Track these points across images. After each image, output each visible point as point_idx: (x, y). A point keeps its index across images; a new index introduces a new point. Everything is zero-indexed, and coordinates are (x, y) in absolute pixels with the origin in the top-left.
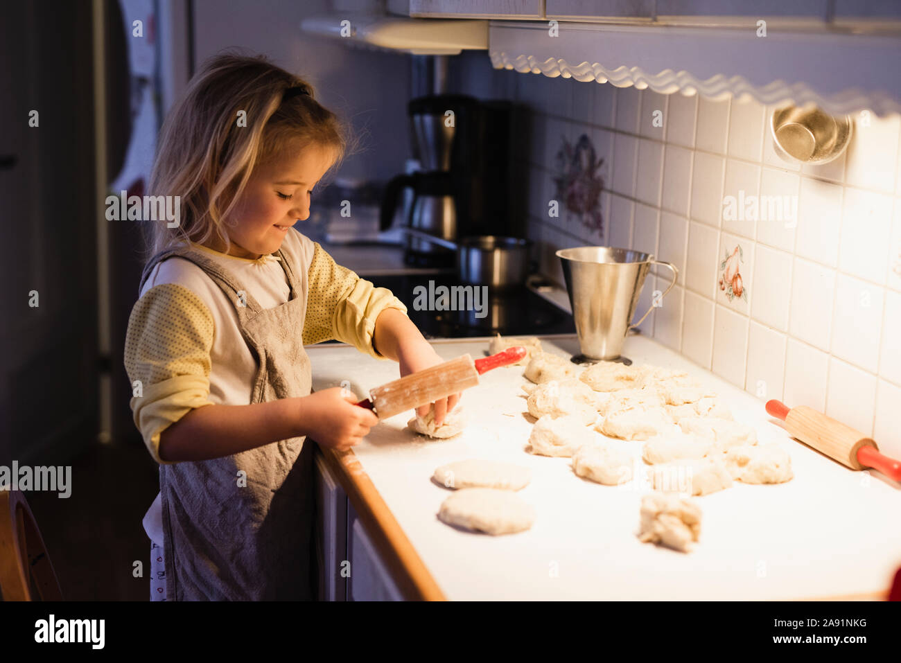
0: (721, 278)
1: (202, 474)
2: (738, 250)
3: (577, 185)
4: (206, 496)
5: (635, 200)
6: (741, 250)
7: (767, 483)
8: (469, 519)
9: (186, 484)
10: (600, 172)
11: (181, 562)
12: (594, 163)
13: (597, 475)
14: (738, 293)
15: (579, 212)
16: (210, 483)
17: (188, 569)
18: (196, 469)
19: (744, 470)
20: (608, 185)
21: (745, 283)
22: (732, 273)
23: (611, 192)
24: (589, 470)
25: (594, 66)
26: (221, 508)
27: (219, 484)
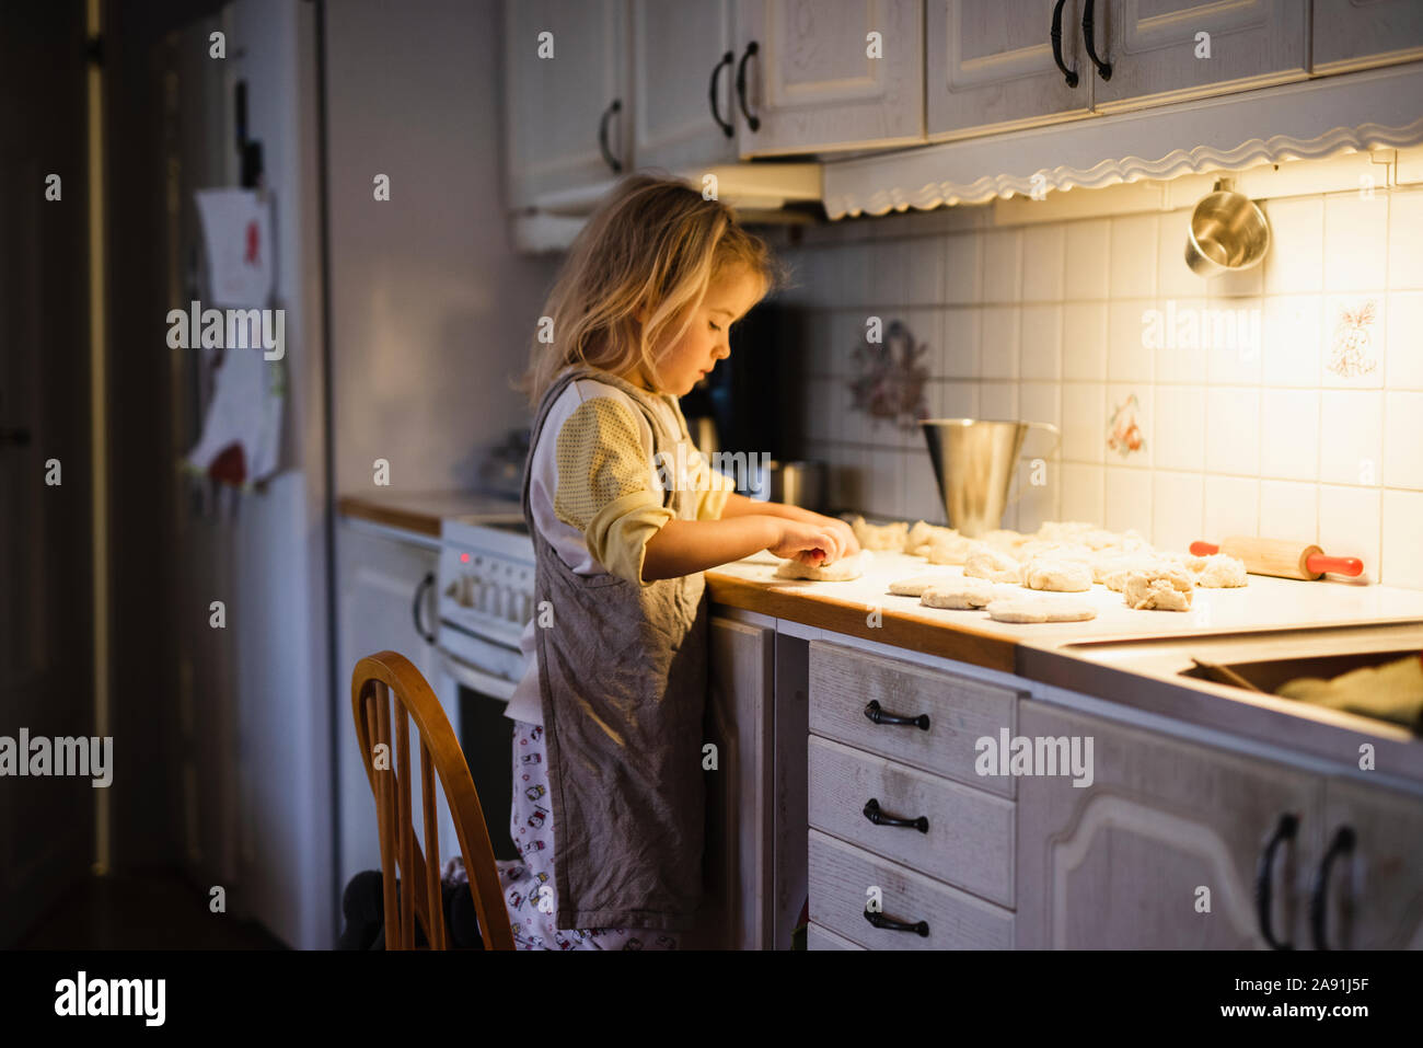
0: (1110, 435)
1: (595, 621)
2: (1132, 399)
3: (886, 386)
4: (601, 645)
5: (980, 380)
6: (1136, 399)
7: (1225, 587)
8: (963, 597)
9: (575, 636)
10: (922, 361)
11: (564, 728)
12: (911, 351)
13: (1057, 583)
14: (1135, 446)
15: (891, 416)
16: (606, 630)
17: (574, 734)
18: (589, 616)
19: (1202, 574)
20: (935, 372)
21: (1144, 433)
22: (1126, 425)
23: (942, 380)
24: (1047, 581)
25: (998, 179)
26: (618, 659)
27: (617, 630)
